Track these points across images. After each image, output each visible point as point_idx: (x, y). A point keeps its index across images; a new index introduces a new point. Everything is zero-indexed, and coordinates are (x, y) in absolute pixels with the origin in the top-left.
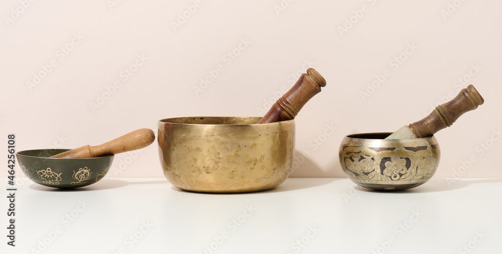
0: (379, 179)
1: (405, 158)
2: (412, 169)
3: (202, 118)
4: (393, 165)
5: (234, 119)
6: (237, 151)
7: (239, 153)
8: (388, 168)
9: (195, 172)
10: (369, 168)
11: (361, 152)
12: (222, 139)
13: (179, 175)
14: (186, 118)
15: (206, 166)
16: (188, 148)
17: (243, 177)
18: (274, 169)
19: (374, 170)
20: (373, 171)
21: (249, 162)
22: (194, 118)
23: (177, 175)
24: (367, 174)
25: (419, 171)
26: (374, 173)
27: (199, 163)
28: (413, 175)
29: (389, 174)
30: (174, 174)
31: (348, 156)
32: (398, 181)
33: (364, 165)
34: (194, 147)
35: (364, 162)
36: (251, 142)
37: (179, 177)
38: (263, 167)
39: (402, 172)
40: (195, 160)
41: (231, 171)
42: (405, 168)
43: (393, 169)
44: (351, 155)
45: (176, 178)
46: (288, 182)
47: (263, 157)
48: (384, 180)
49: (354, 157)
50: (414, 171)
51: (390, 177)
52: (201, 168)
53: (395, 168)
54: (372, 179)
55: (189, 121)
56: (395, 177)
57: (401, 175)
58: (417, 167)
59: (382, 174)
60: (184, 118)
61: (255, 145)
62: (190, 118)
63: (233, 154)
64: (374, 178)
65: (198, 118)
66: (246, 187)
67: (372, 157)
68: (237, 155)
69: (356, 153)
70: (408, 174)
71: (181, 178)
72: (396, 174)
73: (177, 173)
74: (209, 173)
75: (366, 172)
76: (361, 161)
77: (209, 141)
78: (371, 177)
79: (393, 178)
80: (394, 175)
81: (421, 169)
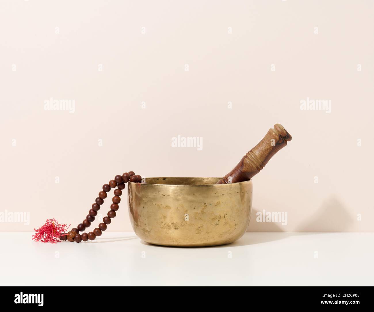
3: (165, 179)
5: (193, 180)
6: (204, 209)
7: (205, 211)
9: (165, 228)
12: (190, 198)
13: (149, 230)
14: (151, 178)
15: (175, 223)
16: (158, 206)
17: (208, 233)
18: (236, 225)
21: (214, 219)
22: (158, 179)
23: (147, 231)
27: (168, 220)
30: (144, 230)
34: (164, 205)
36: (216, 201)
37: (150, 232)
38: (226, 223)
40: (165, 217)
41: (197, 227)
45: (146, 233)
46: (246, 236)
47: (226, 214)
52: (170, 224)
55: (153, 181)
60: (149, 178)
61: (219, 203)
62: (154, 179)
63: (199, 211)
65: (161, 178)
66: (211, 241)
68: (203, 213)
71: (151, 234)
73: (147, 228)
74: (177, 229)
77: (178, 200)
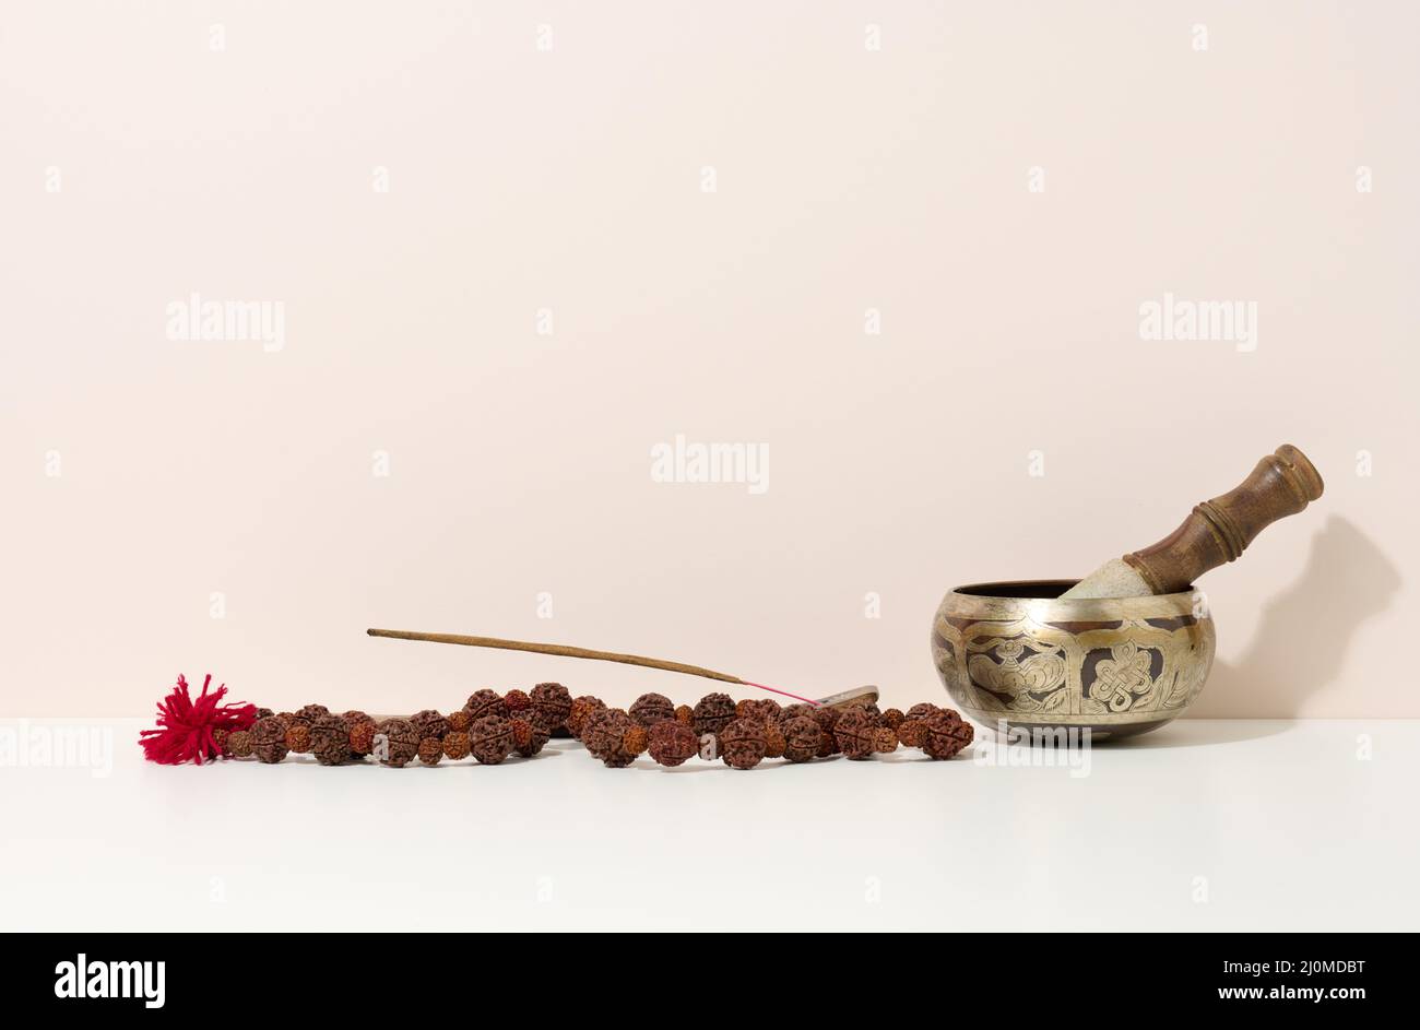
0: (1076, 710)
1: (1150, 650)
2: (1164, 680)
4: (1116, 670)
8: (1104, 679)
10: (1049, 681)
11: (1023, 635)
19: (1063, 685)
20: (1060, 687)
24: (1041, 697)
25: (1180, 684)
26: (1062, 693)
28: (1163, 697)
29: (1104, 697)
31: (983, 648)
32: (1126, 715)
33: (1033, 673)
35: (1035, 662)
39: (1140, 690)
42: (1147, 678)
43: (1118, 681)
44: (991, 644)
48: (1088, 711)
49: (1002, 651)
50: (1167, 684)
51: (1107, 704)
53: (1123, 677)
54: (1055, 712)
56: (1120, 703)
57: (1135, 696)
58: (1177, 674)
59: (1086, 694)
64: (1058, 709)
67: (1058, 649)
69: (1007, 639)
70: (1154, 693)
72: (1123, 693)
75: (1039, 691)
76: (1026, 661)
78: (1051, 705)
79: (1113, 705)
80: (1117, 696)
81: (1184, 679)
